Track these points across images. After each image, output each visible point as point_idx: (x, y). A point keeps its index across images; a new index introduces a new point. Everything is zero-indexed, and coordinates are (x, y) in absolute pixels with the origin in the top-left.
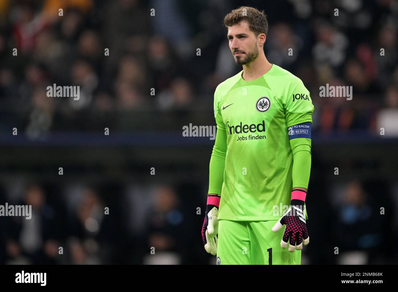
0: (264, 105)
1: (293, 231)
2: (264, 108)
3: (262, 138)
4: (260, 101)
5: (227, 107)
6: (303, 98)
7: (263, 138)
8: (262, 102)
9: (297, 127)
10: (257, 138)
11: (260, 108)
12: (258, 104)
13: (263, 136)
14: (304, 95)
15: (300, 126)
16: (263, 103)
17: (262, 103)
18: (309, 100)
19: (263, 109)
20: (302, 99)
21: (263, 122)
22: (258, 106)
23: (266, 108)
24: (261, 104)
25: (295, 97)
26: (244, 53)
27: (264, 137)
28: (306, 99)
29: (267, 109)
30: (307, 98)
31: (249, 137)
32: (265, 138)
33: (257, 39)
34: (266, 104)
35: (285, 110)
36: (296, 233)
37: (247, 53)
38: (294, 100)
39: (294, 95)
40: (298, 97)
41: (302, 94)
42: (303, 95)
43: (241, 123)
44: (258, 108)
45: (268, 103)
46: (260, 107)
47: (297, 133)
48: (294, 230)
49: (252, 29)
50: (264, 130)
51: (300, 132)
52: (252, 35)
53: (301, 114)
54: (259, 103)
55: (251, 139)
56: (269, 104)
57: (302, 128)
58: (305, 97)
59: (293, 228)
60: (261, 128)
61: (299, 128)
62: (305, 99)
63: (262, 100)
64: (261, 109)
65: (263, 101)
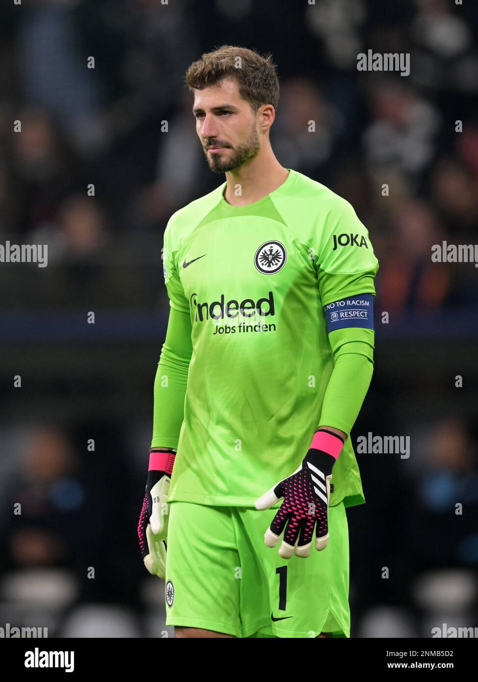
0: (273, 259)
1: (295, 513)
2: (273, 264)
3: (268, 329)
4: (263, 250)
5: (193, 261)
6: (354, 243)
7: (270, 330)
8: (269, 253)
9: (342, 304)
10: (257, 328)
11: (263, 264)
12: (259, 257)
13: (270, 326)
14: (357, 236)
15: (348, 302)
16: (271, 254)
17: (268, 255)
18: (367, 247)
19: (269, 266)
20: (352, 244)
21: (271, 294)
22: (259, 260)
23: (276, 264)
24: (265, 257)
25: (337, 240)
26: (228, 146)
27: (272, 327)
28: (362, 244)
29: (278, 266)
30: (363, 242)
31: (240, 327)
32: (275, 330)
33: (256, 116)
34: (276, 257)
35: (316, 269)
36: (299, 518)
37: (234, 146)
38: (335, 248)
39: (335, 237)
40: (344, 240)
41: (352, 235)
42: (354, 237)
43: (223, 297)
44: (260, 264)
45: (282, 253)
46: (263, 262)
47: (343, 317)
48: (297, 511)
49: (246, 94)
50: (272, 312)
51: (349, 315)
52: (245, 108)
53: (350, 276)
54: (261, 254)
55: (244, 331)
56: (282, 257)
57: (354, 307)
58: (359, 240)
59: (295, 506)
60: (265, 307)
61: (346, 307)
62: (359, 244)
63: (267, 248)
64: (265, 268)
65: (271, 251)
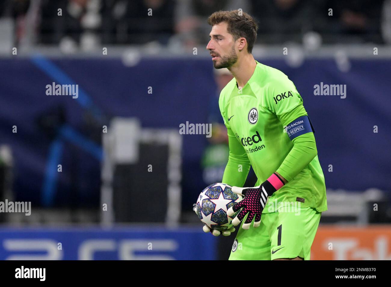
0: (255, 117)
3: (261, 148)
4: (250, 113)
5: (231, 118)
6: (284, 97)
7: (262, 148)
8: (253, 114)
9: (289, 127)
10: (256, 149)
11: (251, 120)
12: (250, 116)
13: (262, 146)
14: (285, 93)
15: (292, 126)
18: (292, 96)
19: (254, 120)
20: (283, 98)
21: (257, 132)
22: (250, 118)
24: (252, 116)
25: (276, 99)
27: (263, 146)
28: (289, 95)
31: (249, 150)
32: (265, 147)
35: (274, 114)
38: (277, 103)
39: (274, 98)
40: (279, 98)
41: (282, 94)
42: (283, 95)
44: (250, 120)
47: (292, 134)
50: (260, 140)
51: (294, 131)
53: (286, 113)
54: (250, 115)
56: (257, 115)
57: (295, 126)
58: (287, 95)
60: (256, 139)
61: (292, 128)
62: (287, 96)
63: (252, 112)
64: (252, 122)
65: (253, 113)
